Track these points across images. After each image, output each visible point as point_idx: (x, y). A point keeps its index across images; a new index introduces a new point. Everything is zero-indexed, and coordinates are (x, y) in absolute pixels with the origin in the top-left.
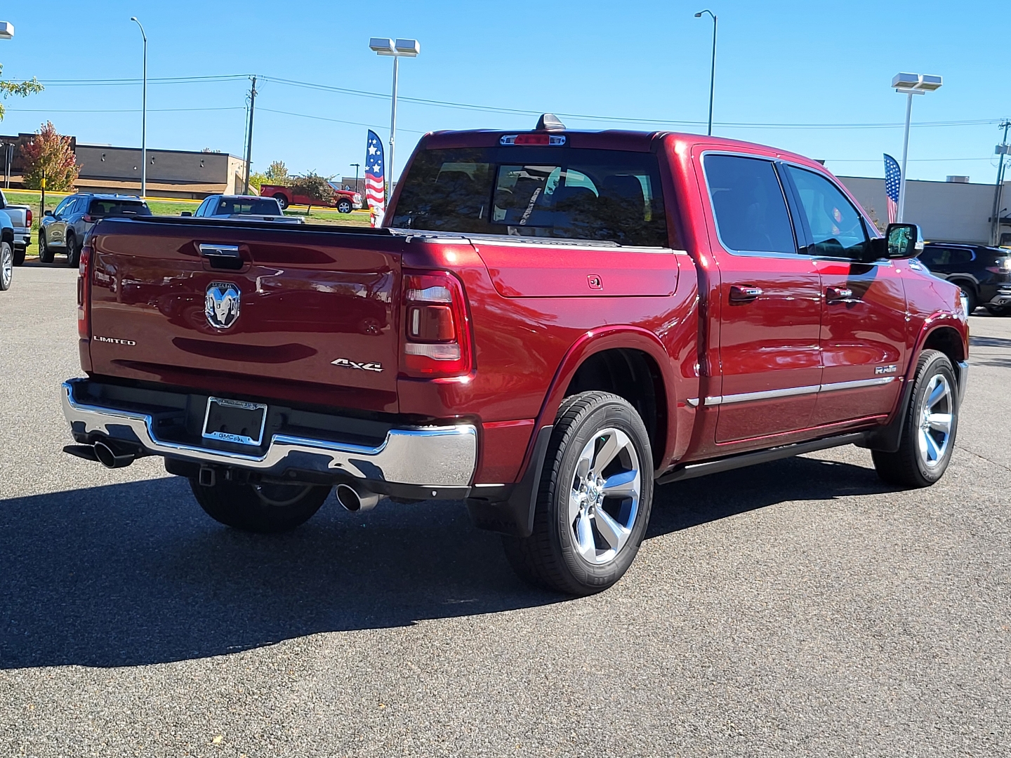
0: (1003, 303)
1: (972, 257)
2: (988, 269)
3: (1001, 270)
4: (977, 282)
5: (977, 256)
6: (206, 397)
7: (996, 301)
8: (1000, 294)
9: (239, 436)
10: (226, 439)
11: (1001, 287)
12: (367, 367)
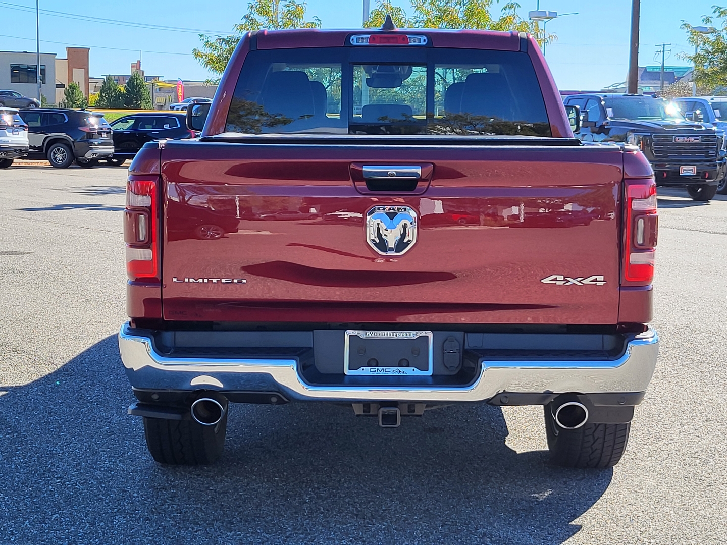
0: (94, 156)
1: (65, 119)
2: (80, 128)
3: (91, 129)
4: (72, 140)
5: (68, 117)
6: (343, 331)
7: (89, 155)
8: (92, 149)
9: (399, 368)
10: (382, 374)
11: (92, 143)
12: (587, 281)
